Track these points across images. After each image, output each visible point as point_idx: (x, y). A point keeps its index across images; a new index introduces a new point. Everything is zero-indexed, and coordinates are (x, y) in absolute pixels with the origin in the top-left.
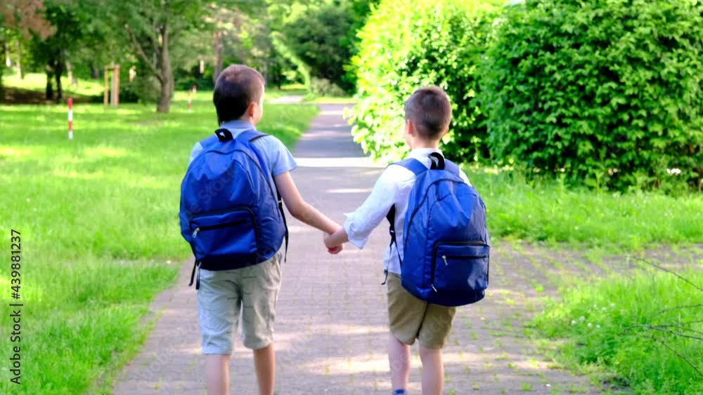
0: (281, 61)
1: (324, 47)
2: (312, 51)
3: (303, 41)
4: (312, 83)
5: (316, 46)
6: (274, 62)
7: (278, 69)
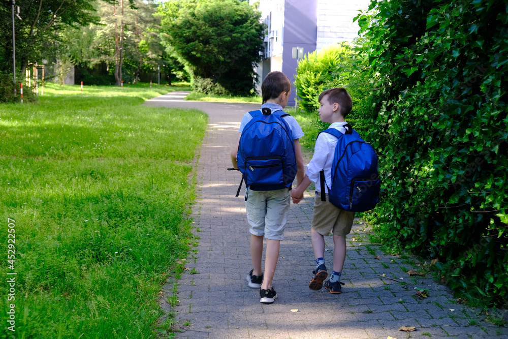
0: (170, 61)
1: (209, 47)
2: (197, 51)
3: (188, 40)
4: (196, 81)
5: (201, 46)
6: (165, 64)
7: (168, 69)
